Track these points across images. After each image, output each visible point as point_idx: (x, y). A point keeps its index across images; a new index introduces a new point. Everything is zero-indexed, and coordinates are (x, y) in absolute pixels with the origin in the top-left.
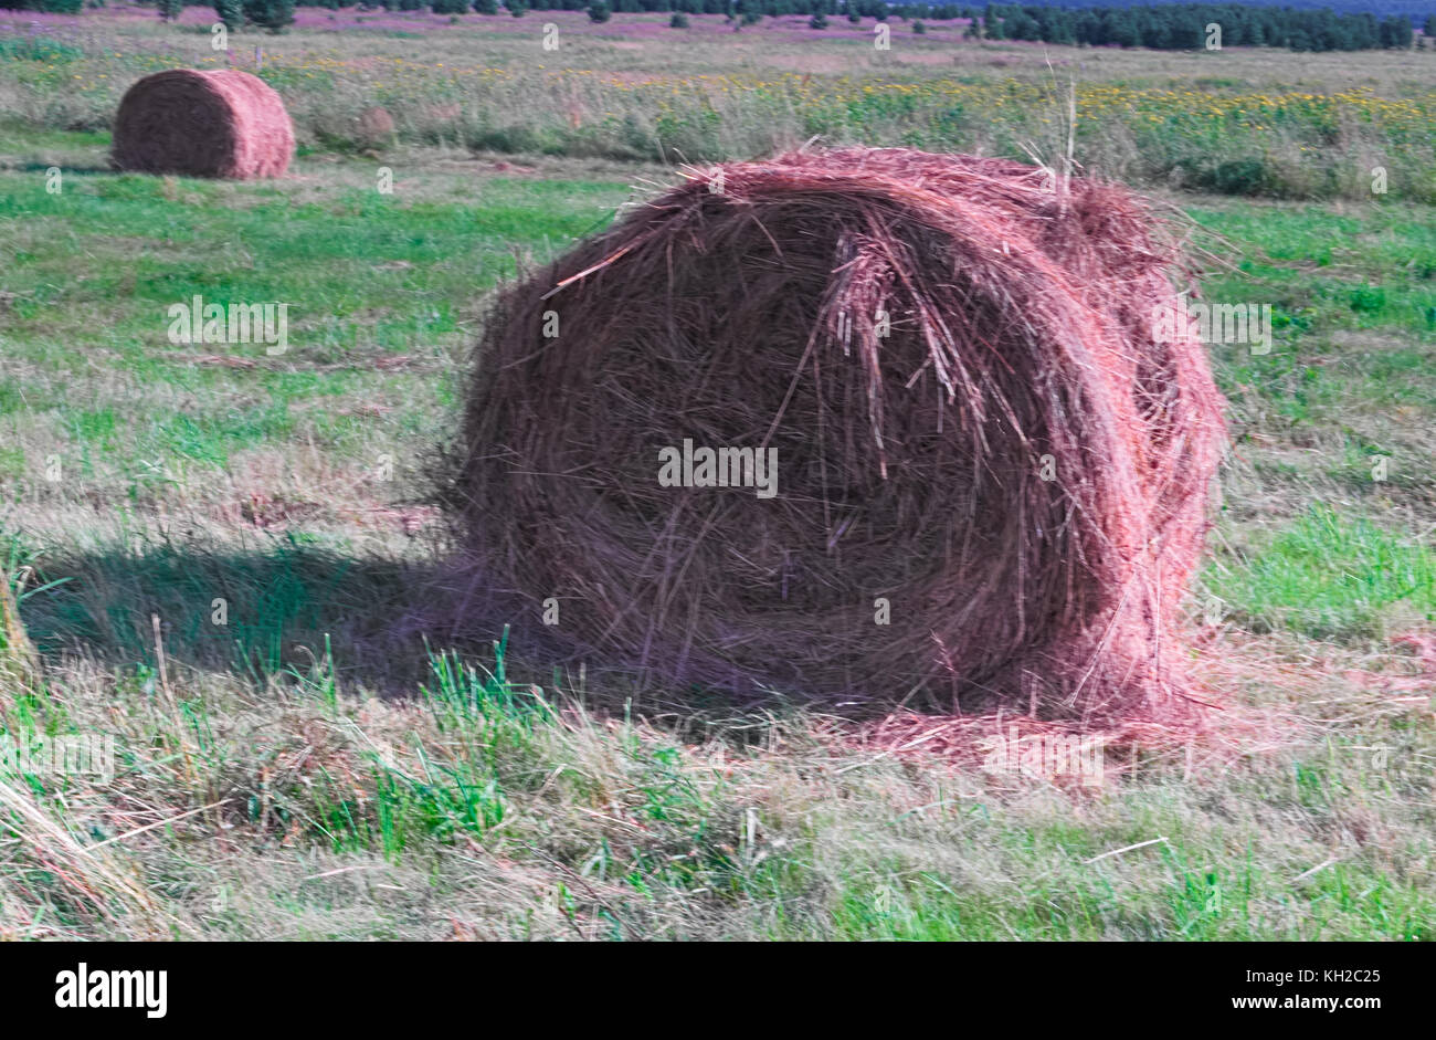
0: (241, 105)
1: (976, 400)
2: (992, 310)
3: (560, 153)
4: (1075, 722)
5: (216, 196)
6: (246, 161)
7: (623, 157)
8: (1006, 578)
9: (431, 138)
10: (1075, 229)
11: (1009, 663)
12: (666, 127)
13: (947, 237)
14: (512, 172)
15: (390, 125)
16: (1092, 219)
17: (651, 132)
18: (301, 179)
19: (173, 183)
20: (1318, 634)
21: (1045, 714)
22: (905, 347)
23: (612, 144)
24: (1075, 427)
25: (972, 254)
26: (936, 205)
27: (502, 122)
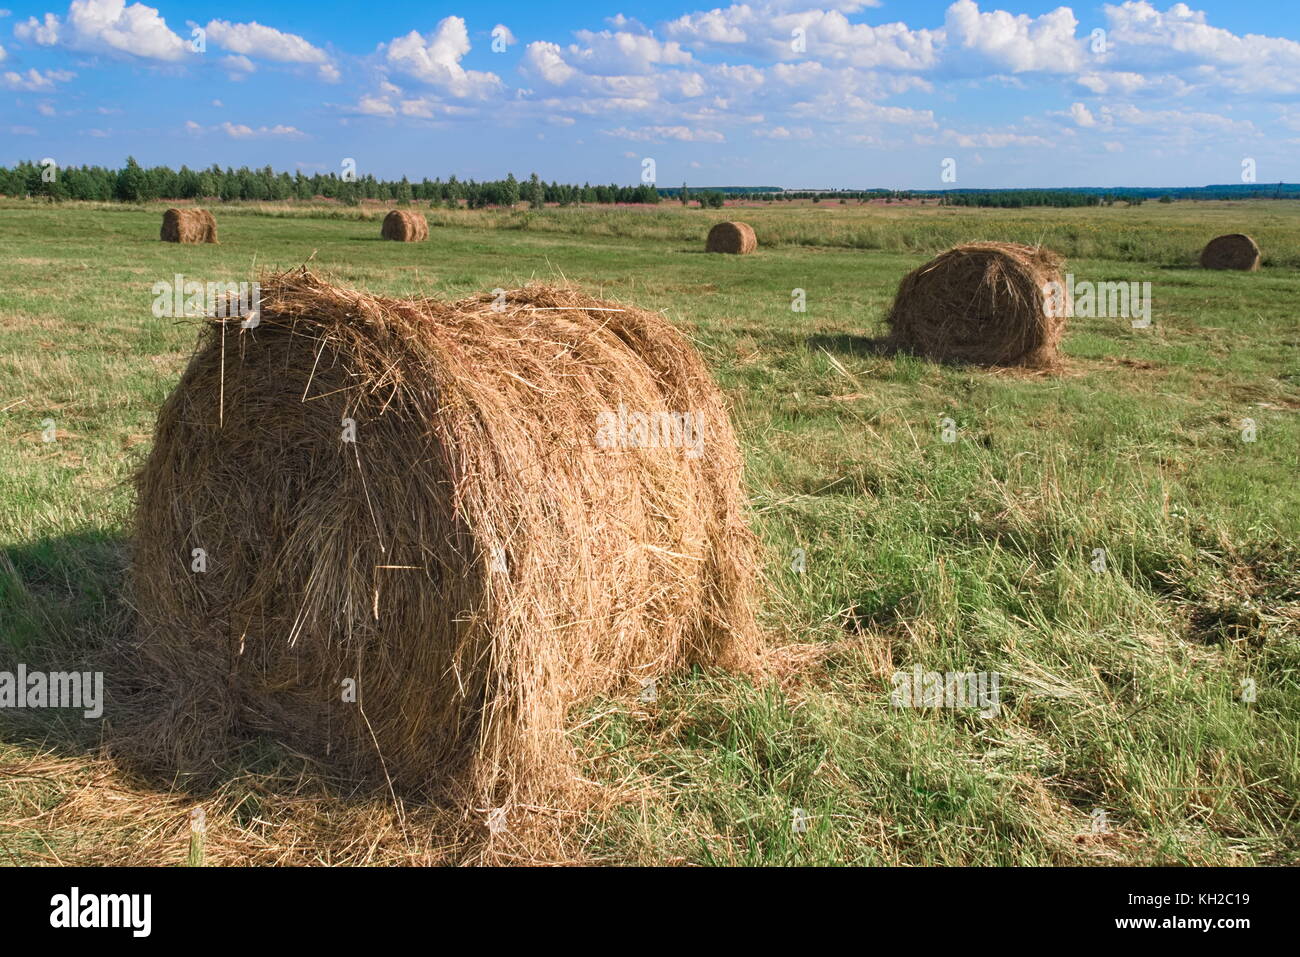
0: (743, 232)
1: (1017, 297)
2: (1022, 277)
3: (828, 246)
4: (1036, 369)
5: (738, 259)
6: (744, 249)
7: (847, 247)
8: (1020, 338)
9: (789, 241)
10: (1038, 260)
11: (1019, 356)
12: (859, 237)
13: (1012, 261)
14: (815, 252)
15: (778, 237)
16: (1043, 258)
17: (856, 239)
18: (758, 254)
19: (726, 255)
20: (1088, 358)
21: (1027, 367)
22: (1002, 285)
23: (843, 243)
24: (1039, 303)
25: (1018, 265)
26: (1010, 254)
27: (811, 236)
